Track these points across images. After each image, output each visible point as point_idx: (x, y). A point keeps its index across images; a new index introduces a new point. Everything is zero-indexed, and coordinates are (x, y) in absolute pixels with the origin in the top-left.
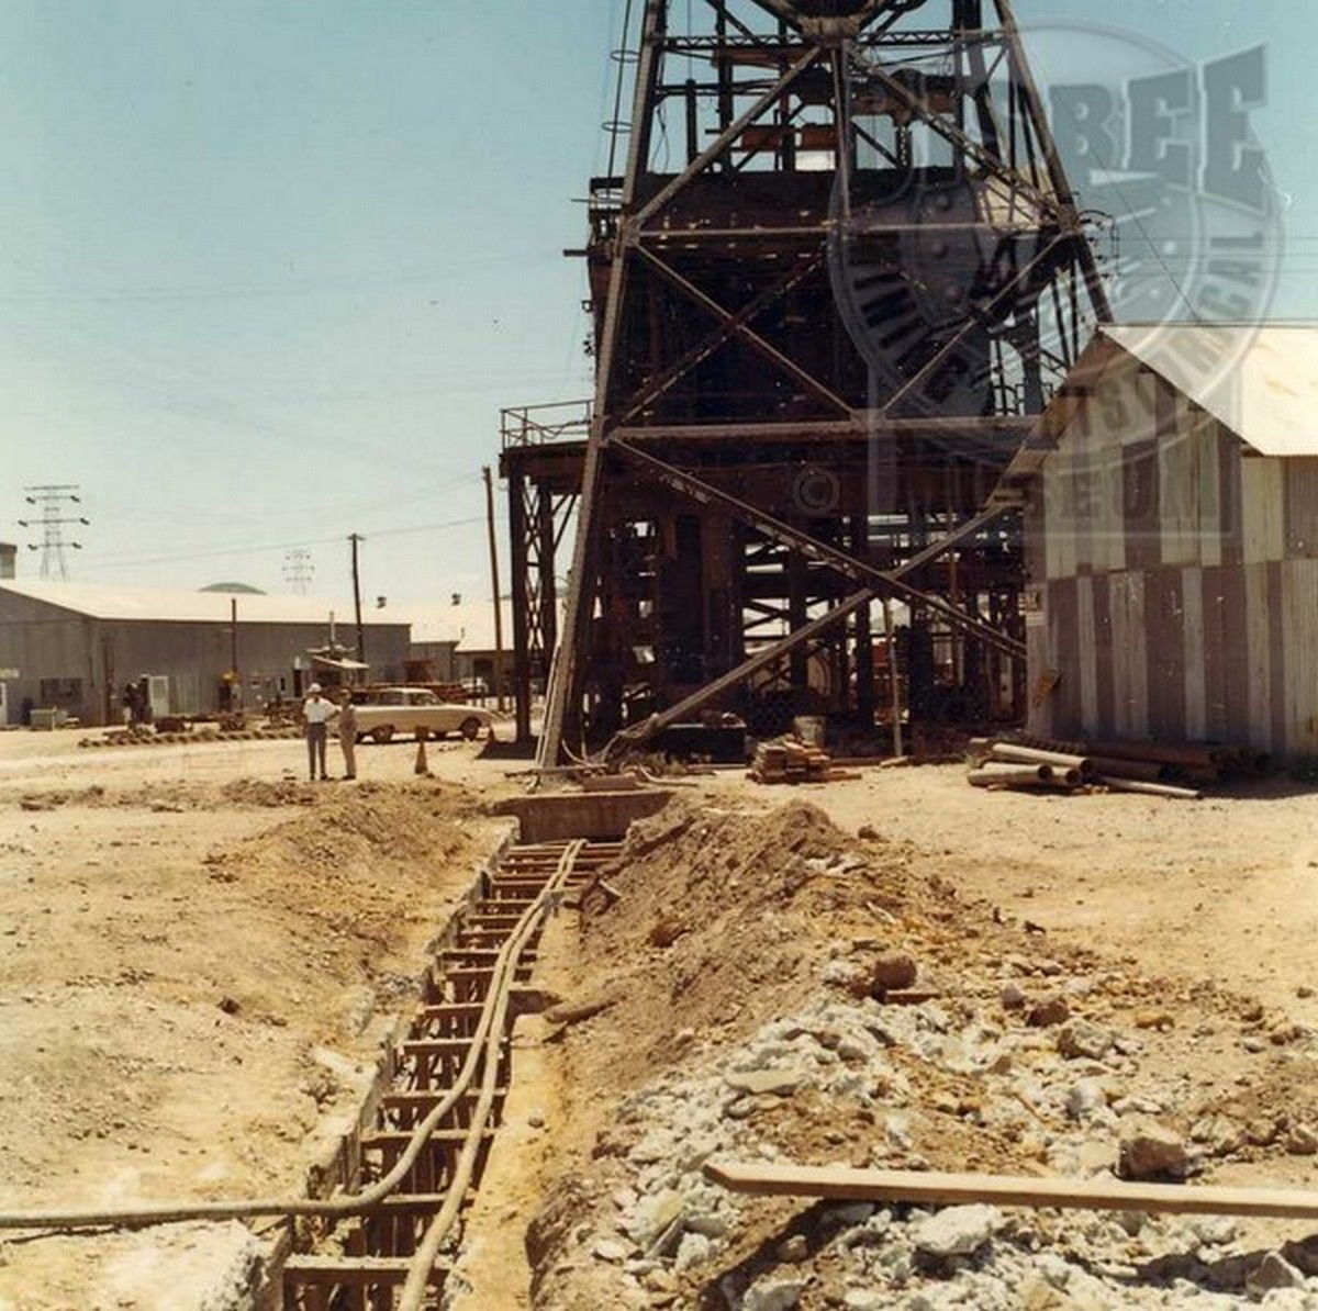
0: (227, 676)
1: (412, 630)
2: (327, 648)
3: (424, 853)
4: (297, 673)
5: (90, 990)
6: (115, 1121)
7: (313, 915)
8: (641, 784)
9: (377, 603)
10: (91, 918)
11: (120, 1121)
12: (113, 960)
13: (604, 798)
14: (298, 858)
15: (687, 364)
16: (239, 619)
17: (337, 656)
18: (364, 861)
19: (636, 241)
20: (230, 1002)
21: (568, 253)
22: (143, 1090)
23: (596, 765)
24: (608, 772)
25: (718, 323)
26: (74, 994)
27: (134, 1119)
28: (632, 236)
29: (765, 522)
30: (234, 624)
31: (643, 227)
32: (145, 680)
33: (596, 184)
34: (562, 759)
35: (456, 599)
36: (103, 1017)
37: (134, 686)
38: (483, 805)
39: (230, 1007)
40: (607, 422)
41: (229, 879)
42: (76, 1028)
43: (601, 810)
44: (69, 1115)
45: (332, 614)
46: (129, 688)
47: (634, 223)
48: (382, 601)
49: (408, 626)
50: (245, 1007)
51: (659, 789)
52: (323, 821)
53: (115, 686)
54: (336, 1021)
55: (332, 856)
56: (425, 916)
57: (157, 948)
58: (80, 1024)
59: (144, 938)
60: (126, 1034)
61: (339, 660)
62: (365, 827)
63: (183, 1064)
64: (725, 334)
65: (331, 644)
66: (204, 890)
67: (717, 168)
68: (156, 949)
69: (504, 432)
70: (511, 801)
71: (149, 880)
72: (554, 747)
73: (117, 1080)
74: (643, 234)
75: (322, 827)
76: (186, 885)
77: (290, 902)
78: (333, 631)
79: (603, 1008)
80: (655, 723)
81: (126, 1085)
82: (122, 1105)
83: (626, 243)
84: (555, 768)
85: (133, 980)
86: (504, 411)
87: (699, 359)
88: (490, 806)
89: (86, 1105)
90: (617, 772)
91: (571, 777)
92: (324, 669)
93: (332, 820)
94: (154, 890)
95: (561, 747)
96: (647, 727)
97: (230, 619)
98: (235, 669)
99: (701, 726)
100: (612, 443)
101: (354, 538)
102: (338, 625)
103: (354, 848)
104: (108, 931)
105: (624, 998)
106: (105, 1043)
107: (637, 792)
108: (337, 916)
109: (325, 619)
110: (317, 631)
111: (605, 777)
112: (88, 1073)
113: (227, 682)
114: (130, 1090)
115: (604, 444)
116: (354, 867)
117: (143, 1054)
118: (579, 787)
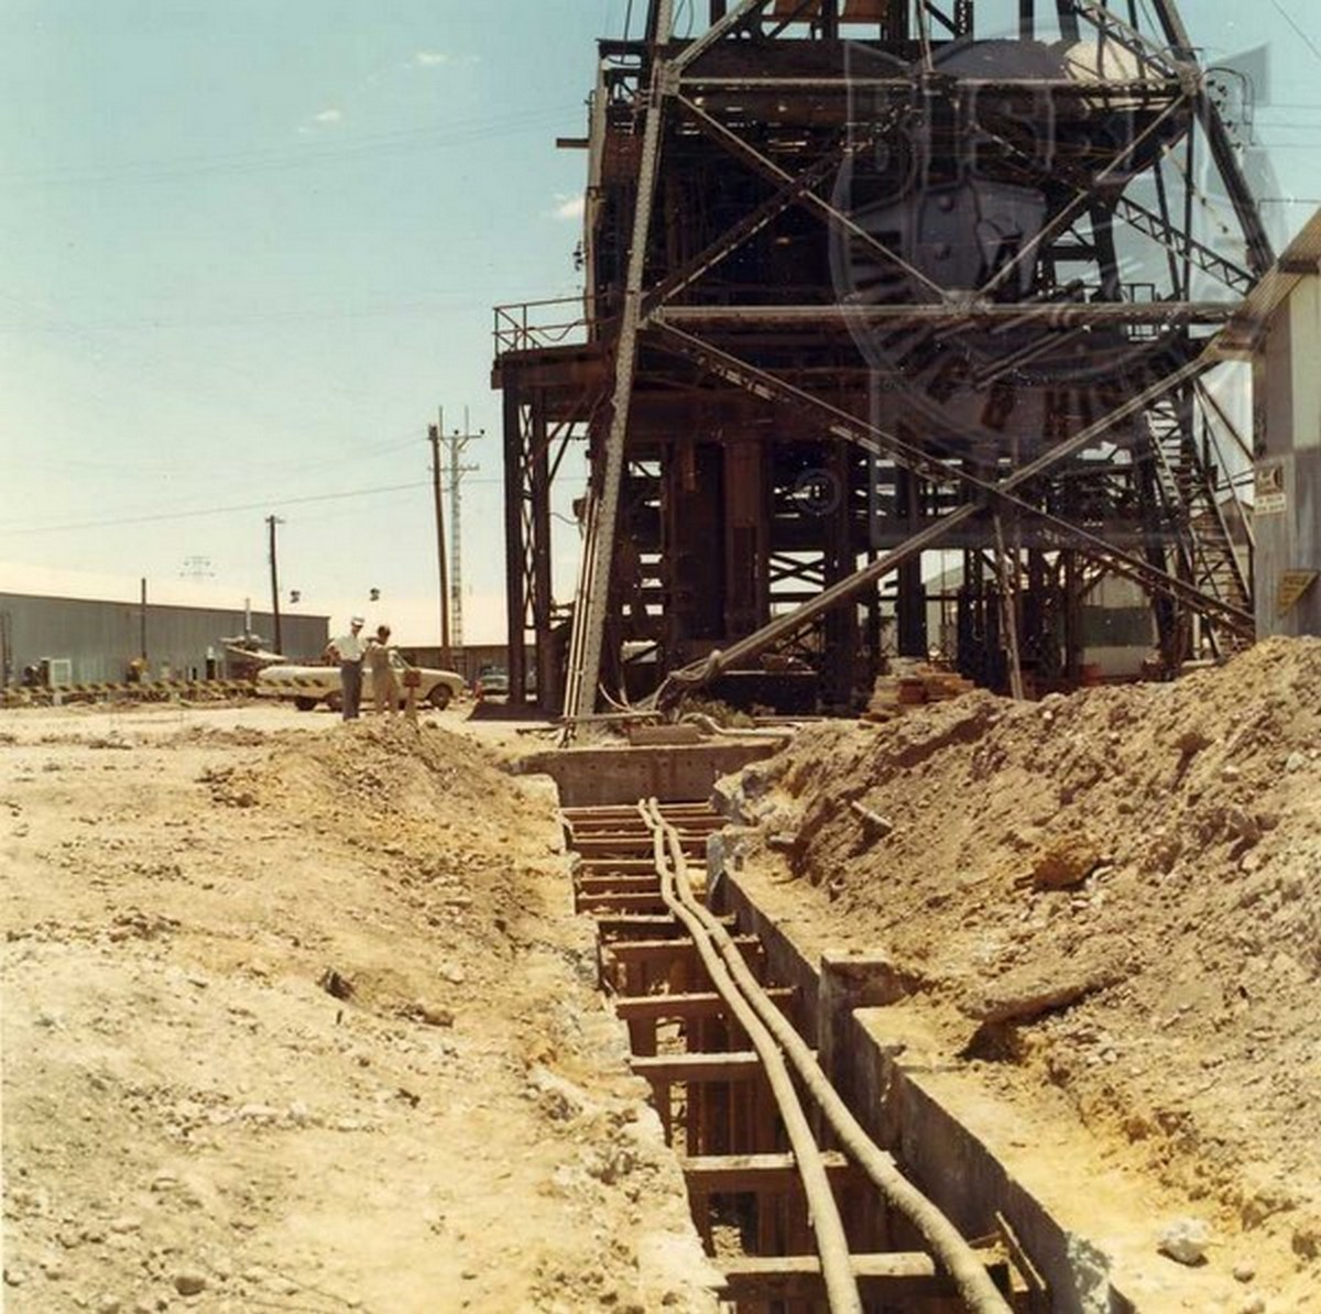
0: (135, 663)
1: (331, 623)
2: (242, 638)
3: (492, 793)
4: (210, 663)
5: (58, 948)
6: (175, 1270)
7: (393, 853)
8: (703, 737)
9: (290, 597)
10: (33, 842)
11: (191, 1272)
12: (92, 900)
13: (662, 753)
14: (333, 785)
15: (739, 236)
16: (149, 602)
17: (253, 647)
18: (424, 792)
19: (675, 89)
20: (336, 978)
21: (561, 143)
22: (228, 1176)
23: (644, 713)
24: (660, 720)
25: (775, 190)
26: (28, 955)
27: (224, 1265)
28: (671, 83)
29: (842, 422)
30: (143, 606)
31: (683, 74)
32: (46, 663)
33: (607, 48)
34: (600, 705)
35: (375, 594)
36: (104, 1000)
37: (35, 668)
38: (506, 761)
39: (337, 987)
40: (644, 301)
41: (243, 802)
42: (47, 1023)
43: (656, 767)
44: (52, 1258)
45: (248, 601)
46: (29, 671)
47: (672, 70)
48: (295, 596)
49: (327, 619)
50: (361, 989)
51: (728, 743)
52: (359, 738)
53: (13, 668)
54: (540, 1017)
55: (379, 783)
56: (539, 867)
57: (167, 883)
58: (55, 1013)
59: (138, 869)
60: (158, 1038)
61: (254, 650)
62: (417, 748)
63: (299, 1107)
64: (786, 200)
65: (246, 632)
66: (208, 814)
67: (745, 35)
68: (166, 886)
69: (497, 334)
70: (541, 754)
71: (118, 801)
72: (592, 691)
73: (159, 1150)
74: (683, 81)
75: (358, 744)
76: (179, 808)
77: (352, 834)
78: (249, 619)
79: (1092, 990)
80: (717, 661)
81: (180, 1162)
82: (184, 1219)
83: (662, 91)
84: (594, 717)
85: (144, 932)
86: (497, 310)
87: (755, 230)
88: (514, 761)
89: (92, 1225)
90: (669, 723)
91: (614, 729)
92: (238, 660)
93: (371, 737)
94: (131, 814)
95: (599, 691)
96: (706, 666)
97: (139, 601)
98: (144, 656)
99: (762, 672)
100: (651, 323)
101: (272, 520)
102: (253, 614)
103: (409, 774)
104: (70, 860)
105: (1136, 971)
106: (118, 1059)
107: (699, 746)
108: (429, 856)
109: (241, 608)
110: (233, 618)
111: (656, 728)
112: (87, 1134)
113: (134, 668)
114: (198, 1176)
115: (643, 325)
116: (413, 801)
117: (204, 1085)
118: (625, 740)
